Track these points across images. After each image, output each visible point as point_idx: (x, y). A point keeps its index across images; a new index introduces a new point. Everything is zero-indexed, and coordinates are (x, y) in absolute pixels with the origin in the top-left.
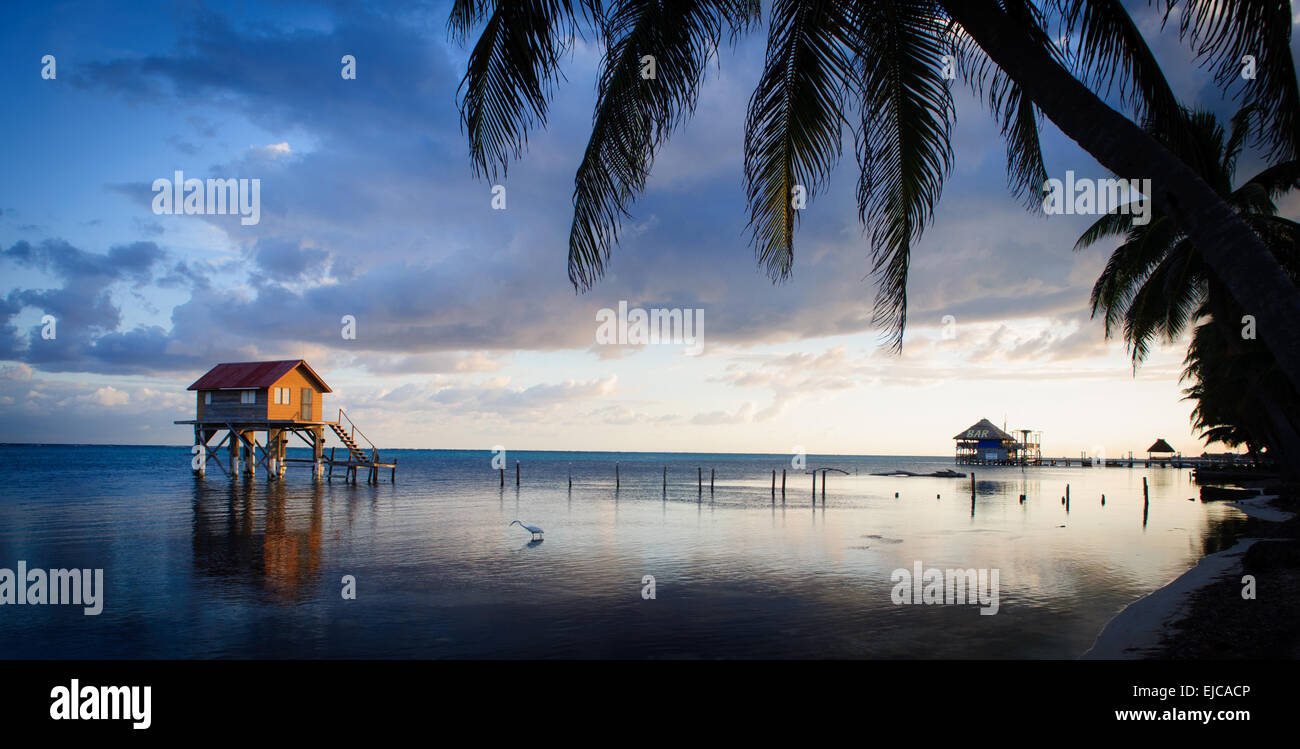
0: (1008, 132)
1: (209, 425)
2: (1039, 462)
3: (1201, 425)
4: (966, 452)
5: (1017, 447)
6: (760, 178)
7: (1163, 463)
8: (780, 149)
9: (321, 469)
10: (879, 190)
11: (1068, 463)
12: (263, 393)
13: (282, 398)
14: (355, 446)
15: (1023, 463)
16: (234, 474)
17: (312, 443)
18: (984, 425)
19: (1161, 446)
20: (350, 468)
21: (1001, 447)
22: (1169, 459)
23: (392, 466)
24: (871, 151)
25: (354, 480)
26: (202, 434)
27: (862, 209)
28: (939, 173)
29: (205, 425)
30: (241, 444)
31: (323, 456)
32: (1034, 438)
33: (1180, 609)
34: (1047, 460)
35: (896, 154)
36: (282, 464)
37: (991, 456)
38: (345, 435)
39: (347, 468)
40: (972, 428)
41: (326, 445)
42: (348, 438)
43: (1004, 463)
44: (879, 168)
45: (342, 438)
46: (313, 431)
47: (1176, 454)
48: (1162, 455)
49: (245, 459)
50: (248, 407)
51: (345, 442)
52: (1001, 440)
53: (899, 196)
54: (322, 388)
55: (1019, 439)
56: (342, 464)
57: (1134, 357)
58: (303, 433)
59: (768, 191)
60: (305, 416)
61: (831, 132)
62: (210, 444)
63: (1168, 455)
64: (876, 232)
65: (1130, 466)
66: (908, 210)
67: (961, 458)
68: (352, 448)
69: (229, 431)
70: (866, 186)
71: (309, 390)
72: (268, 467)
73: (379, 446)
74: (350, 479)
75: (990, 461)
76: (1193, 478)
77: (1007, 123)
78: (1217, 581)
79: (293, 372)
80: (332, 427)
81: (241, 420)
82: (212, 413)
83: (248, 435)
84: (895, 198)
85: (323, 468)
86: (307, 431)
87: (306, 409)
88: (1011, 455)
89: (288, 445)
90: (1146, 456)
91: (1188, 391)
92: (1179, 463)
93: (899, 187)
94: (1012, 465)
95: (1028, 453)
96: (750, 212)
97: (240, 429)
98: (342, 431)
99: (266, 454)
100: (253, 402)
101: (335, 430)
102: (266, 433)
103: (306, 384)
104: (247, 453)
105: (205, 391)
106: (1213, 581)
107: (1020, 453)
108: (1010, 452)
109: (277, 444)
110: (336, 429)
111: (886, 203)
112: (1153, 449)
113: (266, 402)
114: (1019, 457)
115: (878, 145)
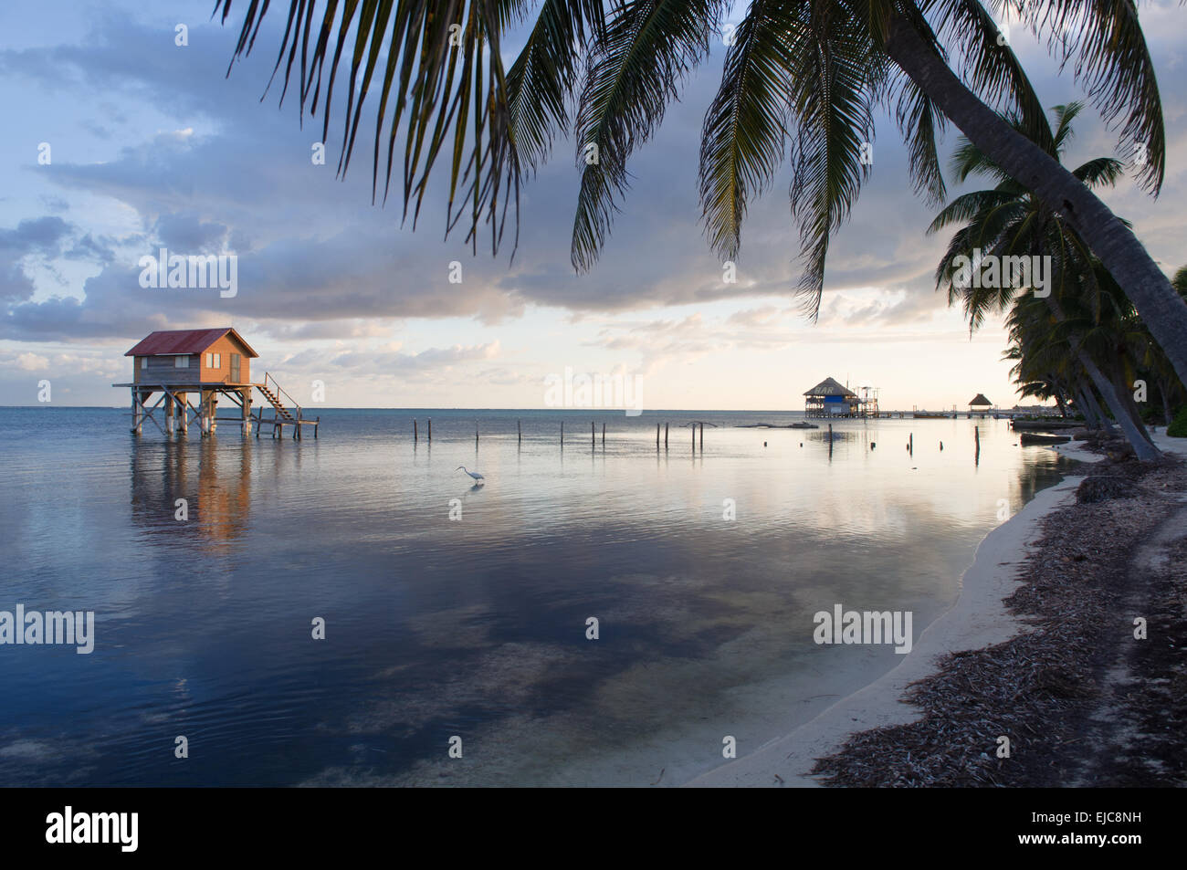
0: (909, 142)
1: (146, 387)
2: (877, 415)
3: (1017, 382)
4: (814, 406)
5: (858, 401)
6: (711, 178)
7: (982, 415)
8: (728, 154)
9: (249, 427)
10: (809, 189)
11: (902, 415)
12: (196, 357)
13: (213, 363)
14: (280, 406)
15: (864, 415)
16: (169, 432)
17: (241, 403)
18: (829, 382)
19: (980, 400)
20: (277, 425)
21: (845, 402)
22: (987, 411)
23: (315, 423)
24: (804, 158)
25: (280, 436)
26: (139, 396)
27: (794, 204)
28: (858, 180)
29: (141, 388)
30: (175, 405)
31: (251, 415)
32: (872, 395)
33: (1034, 532)
34: (883, 413)
35: (824, 161)
36: (213, 422)
37: (836, 410)
38: (272, 395)
39: (274, 425)
40: (819, 385)
41: (253, 405)
42: (274, 399)
43: (847, 416)
44: (809, 173)
45: (268, 398)
46: (241, 391)
47: (992, 407)
48: (981, 407)
49: (178, 418)
50: (182, 371)
51: (271, 402)
52: (844, 396)
53: (825, 195)
54: (249, 353)
55: (861, 395)
56: (270, 422)
57: (971, 324)
58: (232, 395)
59: (717, 189)
60: (234, 379)
61: (776, 144)
62: (146, 405)
63: (986, 407)
64: (804, 223)
65: (955, 417)
66: (830, 208)
67: (810, 412)
68: (277, 407)
69: (163, 393)
70: (799, 185)
71: (238, 355)
72: (201, 425)
73: (303, 406)
74: (277, 436)
75: (834, 414)
76: (1011, 427)
77: (909, 135)
78: (1058, 510)
79: (224, 340)
80: (259, 388)
81: (175, 383)
82: (148, 376)
83: (181, 397)
84: (821, 197)
85: (251, 426)
86: (236, 392)
87: (235, 372)
88: (853, 408)
89: (218, 406)
90: (967, 408)
91: (1007, 352)
92: (998, 415)
93: (825, 187)
94: (854, 417)
95: (868, 407)
96: (702, 207)
97: (174, 392)
98: (268, 392)
99: (199, 414)
100: (187, 366)
101: (262, 392)
102: (199, 394)
103: (235, 350)
104: (180, 411)
105: (141, 357)
106: (1053, 511)
107: (861, 407)
108: (852, 406)
109: (208, 404)
110: (263, 390)
111: (814, 200)
112: (974, 403)
113: (198, 367)
114: (860, 410)
115: (810, 153)
